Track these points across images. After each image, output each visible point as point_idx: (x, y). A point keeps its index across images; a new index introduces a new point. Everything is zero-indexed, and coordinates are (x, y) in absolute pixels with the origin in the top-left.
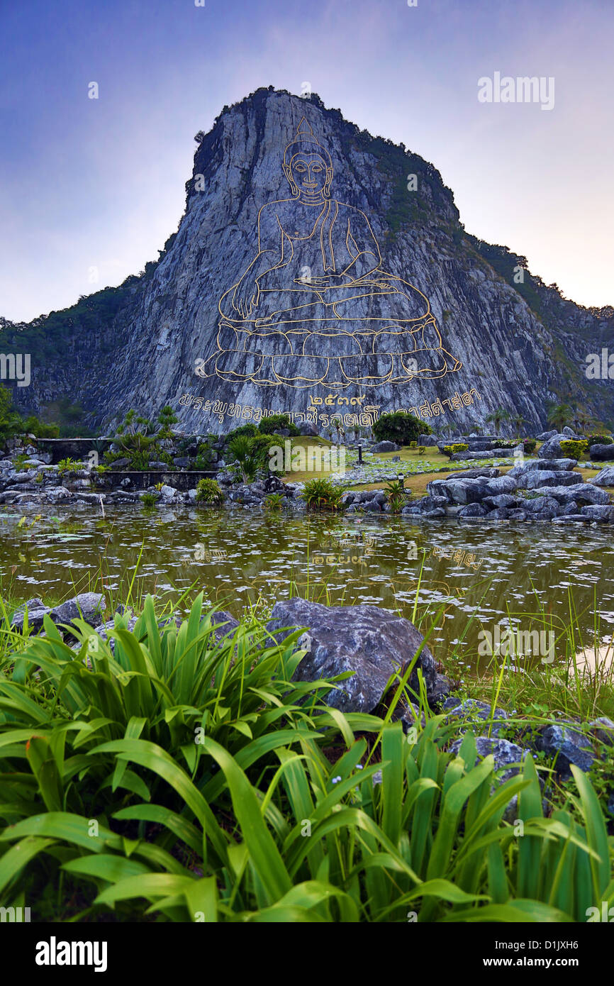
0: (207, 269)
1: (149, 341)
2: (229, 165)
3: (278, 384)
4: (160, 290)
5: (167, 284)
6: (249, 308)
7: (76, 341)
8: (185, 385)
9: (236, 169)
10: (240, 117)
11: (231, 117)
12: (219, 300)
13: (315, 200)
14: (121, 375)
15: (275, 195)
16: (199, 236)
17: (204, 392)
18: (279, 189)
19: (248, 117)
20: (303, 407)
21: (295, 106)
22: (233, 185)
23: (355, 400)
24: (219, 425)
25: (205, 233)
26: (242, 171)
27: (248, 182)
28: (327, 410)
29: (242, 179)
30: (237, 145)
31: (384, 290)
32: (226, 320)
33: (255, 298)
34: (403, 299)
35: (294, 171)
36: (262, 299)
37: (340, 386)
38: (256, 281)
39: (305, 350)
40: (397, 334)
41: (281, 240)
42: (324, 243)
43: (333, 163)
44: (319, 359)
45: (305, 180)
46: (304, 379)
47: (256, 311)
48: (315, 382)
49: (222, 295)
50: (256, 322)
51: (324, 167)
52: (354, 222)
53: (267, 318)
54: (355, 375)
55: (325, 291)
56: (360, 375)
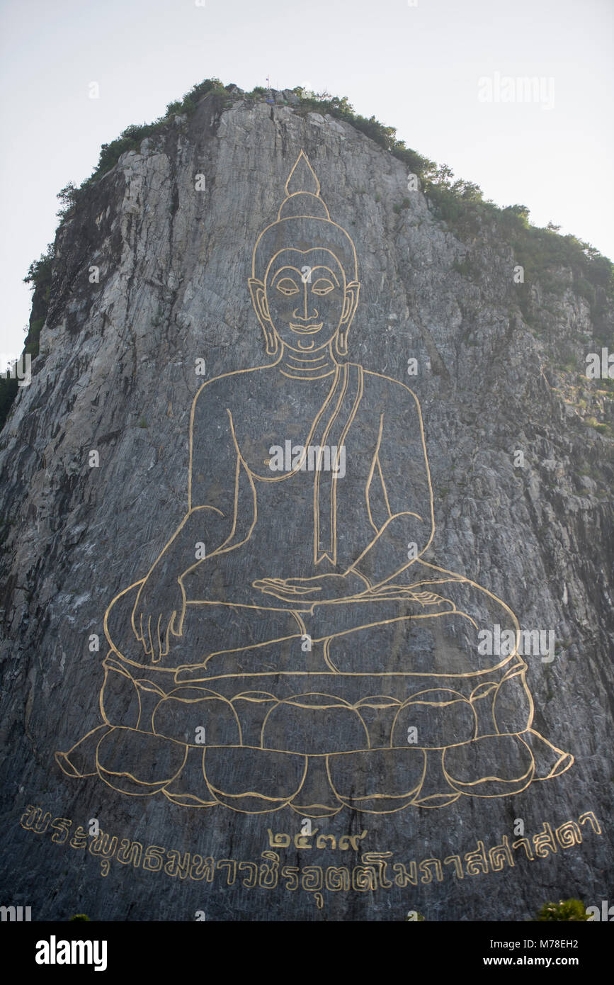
0: (78, 529)
2: (133, 277)
3: (212, 803)
6: (162, 640)
8: (33, 785)
9: (148, 288)
10: (161, 161)
11: (142, 160)
12: (104, 609)
13: (312, 365)
15: (228, 358)
16: (64, 444)
17: (73, 808)
18: (238, 342)
19: (178, 164)
20: (254, 850)
21: (284, 127)
22: (141, 327)
23: (348, 841)
24: (101, 879)
25: (78, 439)
26: (160, 293)
27: (173, 321)
28: (297, 859)
29: (160, 314)
30: (152, 229)
31: (428, 609)
32: (118, 659)
33: (177, 620)
34: (463, 627)
35: (273, 293)
36: (188, 622)
37: (324, 812)
38: (180, 581)
39: (265, 738)
40: (442, 704)
41: (234, 482)
42: (321, 490)
43: (360, 269)
44: (291, 756)
45: (294, 316)
46: (261, 796)
47: (178, 647)
48: (278, 804)
49: (112, 598)
50: (177, 671)
51: (341, 280)
52: (392, 428)
53: (199, 666)
54: (353, 792)
55: (311, 611)
56: (361, 791)
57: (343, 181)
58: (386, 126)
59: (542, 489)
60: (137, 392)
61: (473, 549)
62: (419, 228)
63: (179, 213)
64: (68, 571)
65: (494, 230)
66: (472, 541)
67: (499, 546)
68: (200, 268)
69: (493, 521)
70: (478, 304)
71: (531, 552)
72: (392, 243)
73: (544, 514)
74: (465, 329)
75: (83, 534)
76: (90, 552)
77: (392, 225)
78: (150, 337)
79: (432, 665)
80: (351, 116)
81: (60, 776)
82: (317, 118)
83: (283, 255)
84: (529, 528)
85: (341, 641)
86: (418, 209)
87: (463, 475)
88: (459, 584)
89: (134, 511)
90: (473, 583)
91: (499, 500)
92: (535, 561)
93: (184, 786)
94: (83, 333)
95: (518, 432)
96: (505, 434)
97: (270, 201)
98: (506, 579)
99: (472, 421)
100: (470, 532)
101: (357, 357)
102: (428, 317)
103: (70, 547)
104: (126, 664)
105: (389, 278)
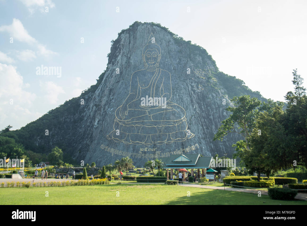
0: (112, 97)
1: (91, 122)
2: (122, 55)
3: (131, 143)
4: (96, 102)
5: (99, 100)
6: (124, 116)
7: (65, 119)
8: (103, 141)
9: (125, 57)
10: (128, 35)
11: (124, 35)
12: (115, 111)
13: (152, 69)
14: (81, 134)
15: (138, 68)
16: (110, 83)
17: (108, 144)
18: (140, 65)
19: (130, 35)
20: (137, 151)
21: (149, 29)
22: (124, 63)
23: (153, 150)
24: (112, 156)
25: (113, 82)
26: (127, 57)
27: (129, 62)
28: (145, 153)
29: (127, 61)
30: (126, 47)
31: (169, 109)
32: (117, 119)
33: (127, 112)
34: (175, 113)
35: (146, 57)
36: (129, 113)
37: (150, 144)
38: (127, 106)
39: (140, 132)
40: (171, 126)
41: (137, 89)
42: (152, 90)
43: (161, 52)
44: (144, 135)
45: (150, 61)
46: (139, 142)
47: (126, 117)
48: (142, 143)
49: (117, 109)
50: (126, 121)
51: (158, 54)
52: (165, 79)
53: (130, 120)
54: (155, 141)
55: (149, 110)
56: (156, 141)
57: (159, 38)
58: (167, 28)
59: (191, 89)
60: (123, 74)
61: (178, 99)
62: (172, 45)
63: (130, 44)
64: (110, 105)
65: (185, 45)
66: (178, 98)
67: (183, 98)
68: (134, 53)
69: (182, 94)
70: (182, 58)
71: (189, 100)
72: (167, 48)
73: (191, 93)
74: (179, 62)
75: (113, 98)
76: (113, 101)
77: (167, 45)
78: (125, 65)
79: (170, 119)
80: (161, 26)
81: (107, 139)
82: (155, 27)
83: (148, 50)
84: (188, 95)
85: (154, 115)
86: (172, 42)
87: (177, 87)
88: (175, 105)
89: (121, 94)
90: (178, 105)
91: (183, 91)
92: (189, 101)
93: (126, 140)
94: (114, 65)
95: (187, 79)
96: (185, 79)
97: (146, 41)
98: (184, 104)
99: (179, 77)
100: (178, 96)
101: (160, 67)
102: (173, 60)
103: (110, 101)
104: (118, 120)
105: (166, 54)
